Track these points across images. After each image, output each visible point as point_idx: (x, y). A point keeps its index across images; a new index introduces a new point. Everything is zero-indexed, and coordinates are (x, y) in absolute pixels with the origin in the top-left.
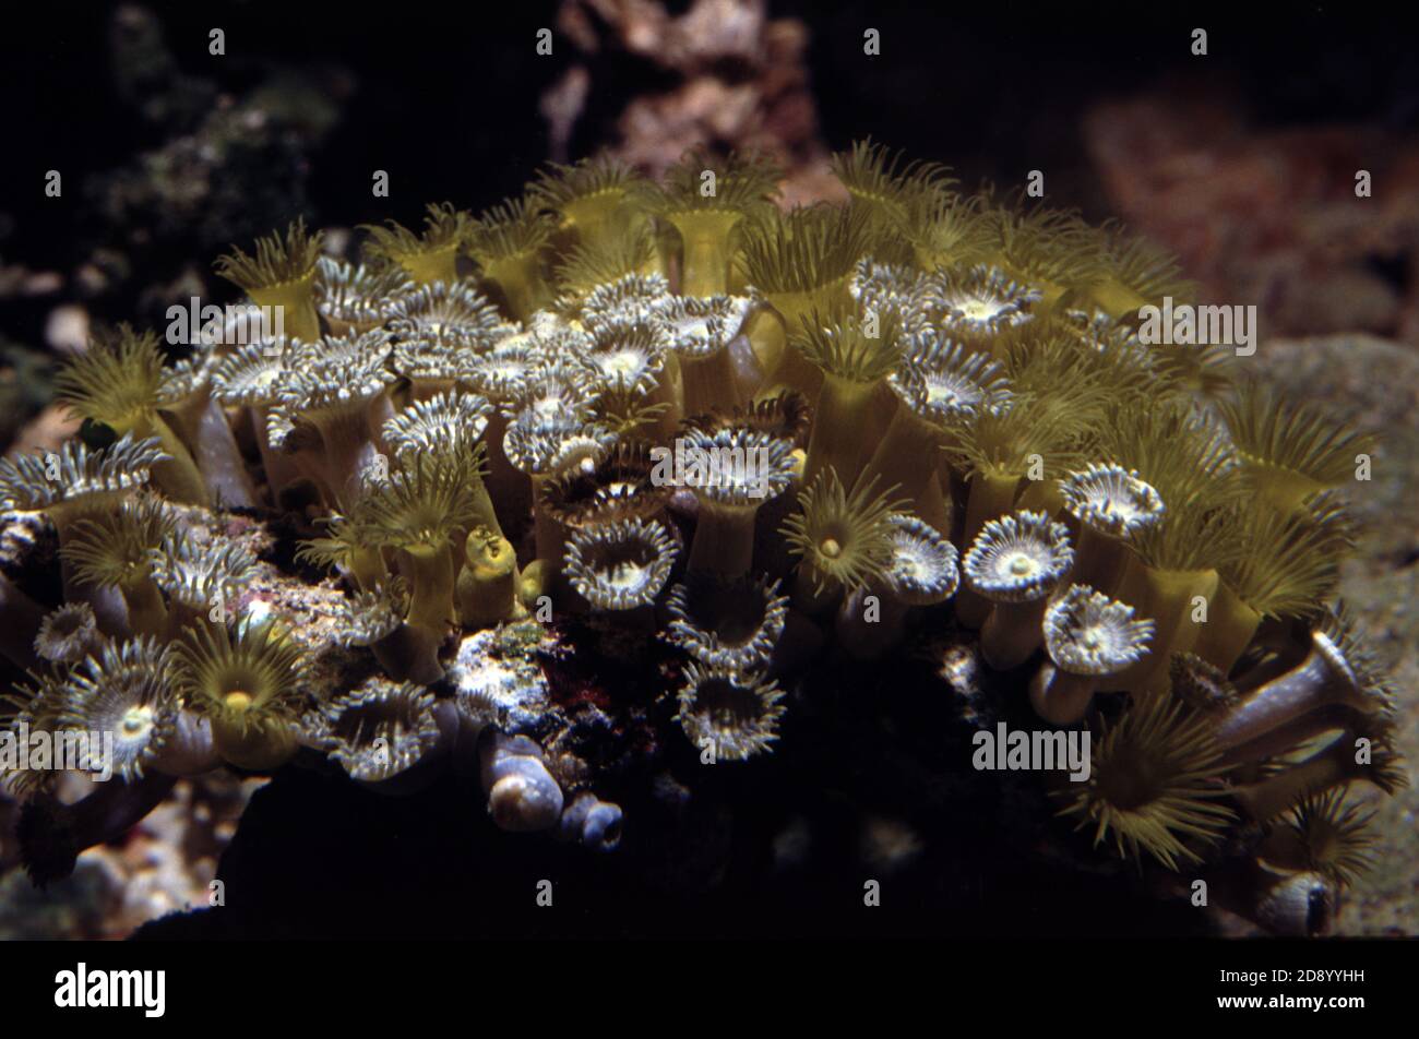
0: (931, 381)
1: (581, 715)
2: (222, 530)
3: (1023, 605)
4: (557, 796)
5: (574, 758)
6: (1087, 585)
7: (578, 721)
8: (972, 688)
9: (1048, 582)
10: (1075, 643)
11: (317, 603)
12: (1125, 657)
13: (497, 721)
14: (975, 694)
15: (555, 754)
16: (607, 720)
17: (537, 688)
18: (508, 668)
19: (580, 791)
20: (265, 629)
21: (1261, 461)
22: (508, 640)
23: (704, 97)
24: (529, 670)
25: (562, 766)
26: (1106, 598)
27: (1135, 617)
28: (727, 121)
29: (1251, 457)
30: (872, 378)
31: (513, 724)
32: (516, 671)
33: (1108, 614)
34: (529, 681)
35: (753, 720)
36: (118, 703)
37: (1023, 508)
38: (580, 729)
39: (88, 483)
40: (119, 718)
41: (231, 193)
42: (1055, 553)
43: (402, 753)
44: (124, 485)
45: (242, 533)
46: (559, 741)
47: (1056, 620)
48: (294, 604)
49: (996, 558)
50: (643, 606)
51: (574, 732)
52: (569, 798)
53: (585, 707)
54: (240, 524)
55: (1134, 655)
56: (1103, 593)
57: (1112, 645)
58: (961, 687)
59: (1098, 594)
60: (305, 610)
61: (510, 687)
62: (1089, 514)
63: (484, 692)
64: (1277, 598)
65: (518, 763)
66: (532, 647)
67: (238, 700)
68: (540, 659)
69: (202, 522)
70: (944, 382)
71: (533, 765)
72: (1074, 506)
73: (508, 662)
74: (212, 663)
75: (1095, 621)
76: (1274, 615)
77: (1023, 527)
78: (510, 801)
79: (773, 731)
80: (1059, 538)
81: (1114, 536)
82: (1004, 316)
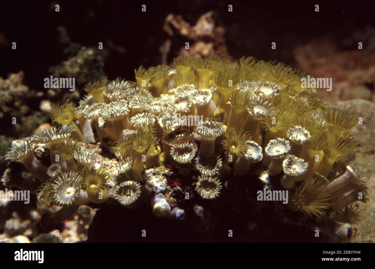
0: (256, 108)
1: (175, 188)
2: (88, 147)
3: (279, 160)
4: (169, 208)
5: (173, 199)
6: (293, 155)
7: (174, 190)
8: (267, 181)
9: (285, 154)
10: (290, 169)
11: (111, 164)
12: (302, 172)
13: (155, 190)
14: (268, 182)
15: (169, 198)
16: (181, 189)
17: (164, 182)
18: (157, 177)
19: (175, 206)
20: (99, 170)
21: (332, 125)
22: (157, 171)
23: (200, 46)
24: (162, 178)
25: (170, 200)
26: (297, 158)
27: (304, 162)
28: (206, 52)
29: (330, 124)
30: (244, 108)
31: (159, 191)
32: (159, 178)
33: (298, 162)
34: (162, 181)
35: (214, 189)
36: (65, 187)
37: (278, 137)
38: (175, 192)
39: (56, 136)
40: (65, 191)
41: (85, 71)
42: (286, 147)
43: (133, 198)
44: (65, 137)
45: (93, 148)
46: (170, 194)
47: (286, 163)
48: (106, 164)
49: (272, 149)
50: (189, 163)
51: (173, 192)
52: (172, 208)
53: (175, 186)
54: (92, 146)
55: (304, 171)
56: (297, 157)
57: (299, 169)
58: (264, 181)
59: (296, 157)
60: (108, 166)
61: (158, 182)
62: (293, 139)
63: (152, 183)
64: (337, 157)
65: (160, 200)
66: (163, 172)
67: (93, 186)
68: (165, 175)
69: (83, 146)
70: (259, 108)
71: (163, 200)
72: (289, 137)
73: (157, 176)
74: (87, 178)
75: (295, 163)
76: (337, 161)
77: (279, 142)
78: (158, 209)
79: (219, 191)
80: (287, 144)
81: (299, 144)
82: (273, 93)
